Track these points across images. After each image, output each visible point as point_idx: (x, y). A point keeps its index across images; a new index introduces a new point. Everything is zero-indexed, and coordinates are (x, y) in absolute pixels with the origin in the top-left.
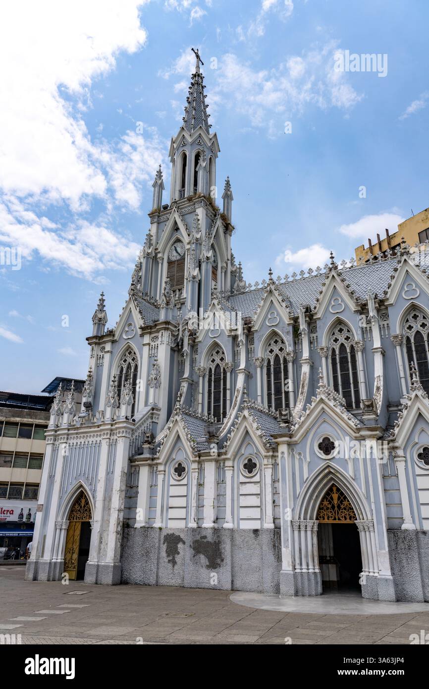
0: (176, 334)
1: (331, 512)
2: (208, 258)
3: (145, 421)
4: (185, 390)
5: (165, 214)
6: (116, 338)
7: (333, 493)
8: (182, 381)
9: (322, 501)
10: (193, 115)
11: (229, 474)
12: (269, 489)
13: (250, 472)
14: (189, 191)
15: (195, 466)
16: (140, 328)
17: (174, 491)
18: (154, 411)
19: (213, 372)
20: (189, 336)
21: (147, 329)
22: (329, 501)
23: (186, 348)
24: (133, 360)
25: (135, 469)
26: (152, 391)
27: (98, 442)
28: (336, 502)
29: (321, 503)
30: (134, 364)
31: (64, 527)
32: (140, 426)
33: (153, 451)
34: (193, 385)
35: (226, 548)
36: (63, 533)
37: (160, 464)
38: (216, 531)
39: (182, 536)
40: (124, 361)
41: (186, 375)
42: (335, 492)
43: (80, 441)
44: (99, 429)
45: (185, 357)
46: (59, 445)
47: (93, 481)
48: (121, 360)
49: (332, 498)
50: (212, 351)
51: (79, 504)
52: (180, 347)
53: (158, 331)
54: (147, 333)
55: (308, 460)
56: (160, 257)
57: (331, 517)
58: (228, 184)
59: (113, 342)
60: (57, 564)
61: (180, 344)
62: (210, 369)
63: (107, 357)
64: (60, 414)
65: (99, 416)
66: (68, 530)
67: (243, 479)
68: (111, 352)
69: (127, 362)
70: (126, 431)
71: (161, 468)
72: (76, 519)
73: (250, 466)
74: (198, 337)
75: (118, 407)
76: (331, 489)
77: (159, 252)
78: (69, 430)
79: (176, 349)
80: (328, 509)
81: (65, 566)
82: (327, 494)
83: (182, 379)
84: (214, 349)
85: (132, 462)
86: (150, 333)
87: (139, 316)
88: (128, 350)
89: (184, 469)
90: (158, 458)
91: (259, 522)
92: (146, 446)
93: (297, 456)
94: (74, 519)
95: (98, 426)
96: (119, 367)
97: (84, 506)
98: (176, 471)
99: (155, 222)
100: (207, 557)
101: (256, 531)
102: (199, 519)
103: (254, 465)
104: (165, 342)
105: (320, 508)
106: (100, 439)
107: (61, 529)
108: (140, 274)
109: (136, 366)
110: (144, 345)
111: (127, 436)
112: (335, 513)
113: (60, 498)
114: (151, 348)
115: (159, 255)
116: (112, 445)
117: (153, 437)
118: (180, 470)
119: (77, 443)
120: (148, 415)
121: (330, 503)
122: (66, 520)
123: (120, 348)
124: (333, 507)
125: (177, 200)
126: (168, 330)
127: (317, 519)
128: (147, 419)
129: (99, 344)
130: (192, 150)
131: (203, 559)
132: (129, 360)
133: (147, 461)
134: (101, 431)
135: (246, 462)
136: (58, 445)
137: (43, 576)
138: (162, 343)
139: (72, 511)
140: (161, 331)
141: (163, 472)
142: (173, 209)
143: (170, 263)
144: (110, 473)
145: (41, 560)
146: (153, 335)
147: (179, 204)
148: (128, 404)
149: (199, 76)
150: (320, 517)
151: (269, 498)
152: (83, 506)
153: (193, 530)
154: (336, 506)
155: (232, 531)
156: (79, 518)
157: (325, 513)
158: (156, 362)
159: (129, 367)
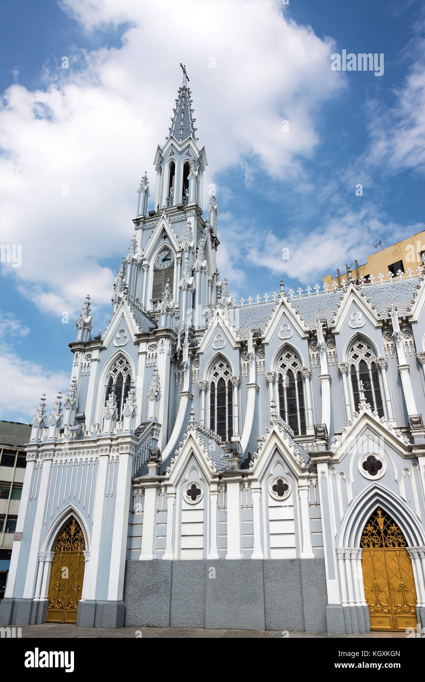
0: (175, 344)
1: (377, 538)
3: (146, 438)
5: (151, 221)
6: (105, 344)
7: (378, 517)
8: (182, 396)
9: (366, 526)
10: (182, 126)
11: (255, 497)
12: (305, 515)
13: (281, 494)
14: (177, 200)
15: (214, 487)
16: (135, 335)
17: (187, 517)
18: (155, 427)
19: (216, 387)
20: (189, 347)
21: (142, 337)
22: (374, 526)
23: (186, 359)
24: (125, 370)
25: (138, 491)
26: (151, 404)
27: (94, 459)
28: (382, 527)
29: (365, 529)
30: (126, 375)
31: (49, 559)
32: (144, 440)
33: (161, 471)
36: (47, 565)
37: (171, 485)
40: (113, 371)
41: (186, 389)
42: (380, 517)
43: (70, 458)
44: (95, 444)
45: (185, 369)
46: (43, 462)
47: (87, 505)
48: (110, 369)
49: (377, 523)
50: (215, 363)
51: (68, 533)
52: (178, 358)
53: (157, 339)
54: (143, 341)
55: (352, 480)
56: (145, 265)
57: (377, 544)
59: (101, 349)
60: (40, 604)
61: (178, 355)
62: (213, 383)
63: (94, 365)
65: (95, 429)
66: (53, 563)
67: (272, 503)
68: (99, 361)
69: (118, 373)
70: (130, 447)
71: (171, 490)
72: (64, 550)
73: (281, 488)
74: (199, 348)
75: (117, 420)
76: (375, 513)
77: (145, 260)
78: (56, 445)
79: (176, 359)
80: (373, 535)
82: (371, 518)
83: (182, 393)
84: (217, 362)
85: (137, 483)
86: (147, 341)
87: (134, 323)
88: (118, 359)
89: (199, 492)
90: (168, 479)
91: (294, 551)
92: (152, 465)
93: (339, 477)
94: (60, 550)
95: (94, 441)
96: (107, 377)
97: (75, 535)
98: (189, 494)
99: (140, 228)
103: (284, 487)
104: (165, 351)
105: (363, 534)
106: (97, 456)
107: (45, 562)
108: (124, 280)
109: (129, 377)
110: (140, 353)
111: (131, 453)
112: (381, 539)
113: (44, 526)
114: (147, 358)
115: (145, 263)
116: (112, 463)
117: (159, 454)
118: (194, 493)
119: (66, 460)
120: (149, 431)
121: (375, 528)
122: (51, 551)
123: (109, 356)
124: (379, 533)
125: (165, 208)
126: (168, 338)
127: (361, 546)
128: (148, 435)
129: (83, 351)
130: (180, 159)
132: (120, 370)
133: (155, 481)
134: (98, 446)
135: (276, 483)
136: (41, 463)
138: (162, 352)
139: (57, 540)
140: (161, 340)
141: (174, 495)
142: (162, 216)
143: (157, 271)
144: (109, 496)
146: (151, 344)
147: (167, 211)
148: (132, 416)
149: (186, 90)
150: (365, 544)
151: (303, 525)
152: (72, 534)
153: (214, 561)
154: (382, 531)
155: (262, 562)
156: (67, 548)
157: (370, 539)
158: (156, 372)
159: (120, 377)
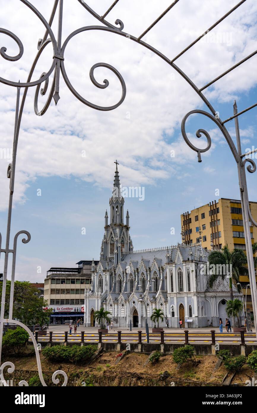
2: (119, 246)
4: (113, 285)
5: (108, 228)
7: (135, 311)
11: (119, 307)
12: (125, 310)
15: (113, 305)
16: (102, 270)
17: (110, 309)
18: (107, 291)
20: (114, 272)
21: (104, 271)
23: (113, 275)
24: (102, 277)
25: (103, 305)
26: (106, 287)
27: (95, 299)
29: (133, 312)
32: (104, 295)
33: (106, 301)
34: (115, 284)
35: (119, 320)
36: (90, 318)
38: (117, 317)
39: (112, 318)
41: (114, 282)
43: (91, 299)
45: (113, 277)
47: (95, 307)
48: (99, 277)
50: (119, 276)
51: (93, 312)
55: (131, 305)
57: (135, 315)
58: (128, 212)
59: (97, 273)
60: (89, 323)
62: (119, 280)
63: (96, 276)
64: (87, 292)
65: (95, 294)
66: (91, 317)
67: (122, 308)
68: (97, 275)
70: (100, 297)
71: (108, 305)
72: (92, 315)
73: (123, 305)
74: (116, 273)
75: (98, 292)
78: (89, 296)
79: (111, 275)
81: (91, 324)
85: (103, 303)
87: (102, 267)
88: (100, 275)
90: (107, 303)
91: (124, 315)
92: (104, 300)
93: (129, 304)
95: (95, 296)
96: (99, 279)
99: (106, 230)
100: (116, 322)
101: (123, 317)
102: (114, 315)
111: (101, 299)
113: (89, 311)
114: (105, 275)
115: (108, 242)
116: (98, 300)
117: (106, 298)
118: (111, 305)
120: (105, 293)
124: (135, 313)
126: (109, 271)
129: (93, 273)
130: (115, 205)
131: (115, 322)
132: (101, 277)
133: (105, 303)
136: (87, 300)
137: (87, 326)
138: (107, 274)
139: (91, 313)
140: (107, 272)
142: (111, 227)
143: (111, 244)
144: (98, 306)
145: (86, 323)
147: (112, 225)
148: (100, 292)
149: (117, 172)
150: (133, 315)
151: (125, 311)
153: (113, 317)
155: (120, 317)
158: (107, 279)
159: (101, 279)
